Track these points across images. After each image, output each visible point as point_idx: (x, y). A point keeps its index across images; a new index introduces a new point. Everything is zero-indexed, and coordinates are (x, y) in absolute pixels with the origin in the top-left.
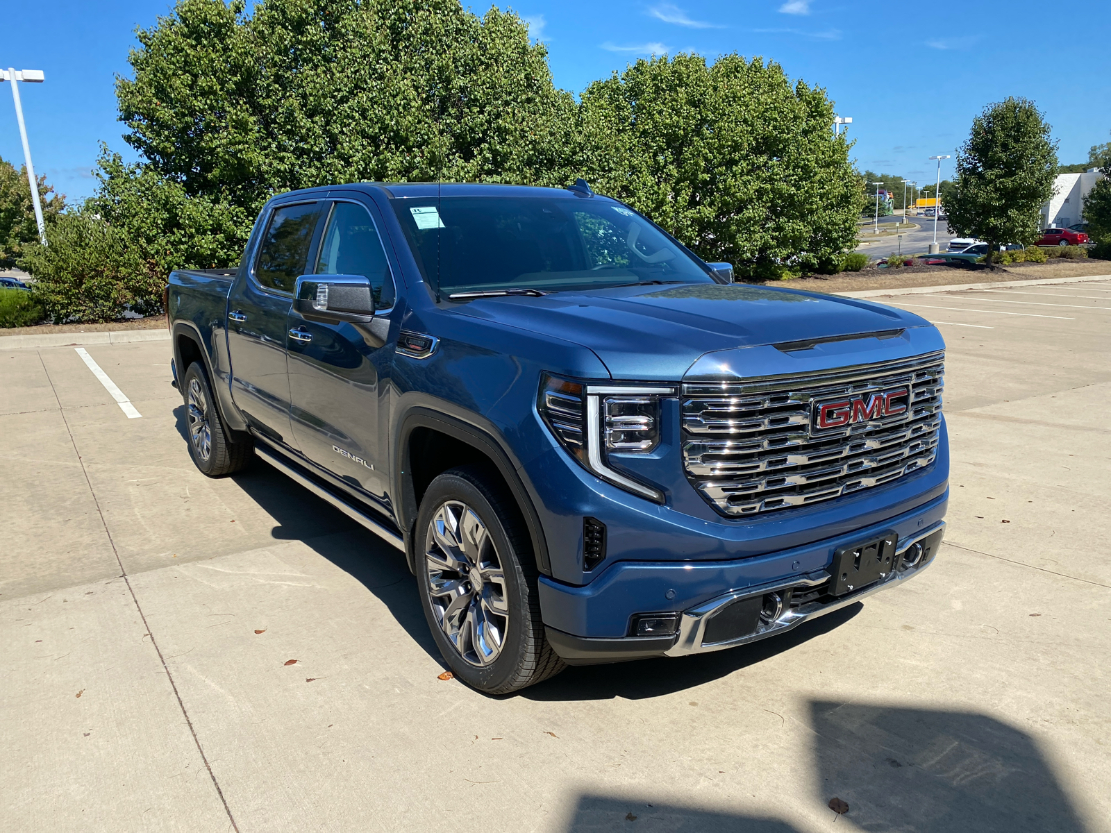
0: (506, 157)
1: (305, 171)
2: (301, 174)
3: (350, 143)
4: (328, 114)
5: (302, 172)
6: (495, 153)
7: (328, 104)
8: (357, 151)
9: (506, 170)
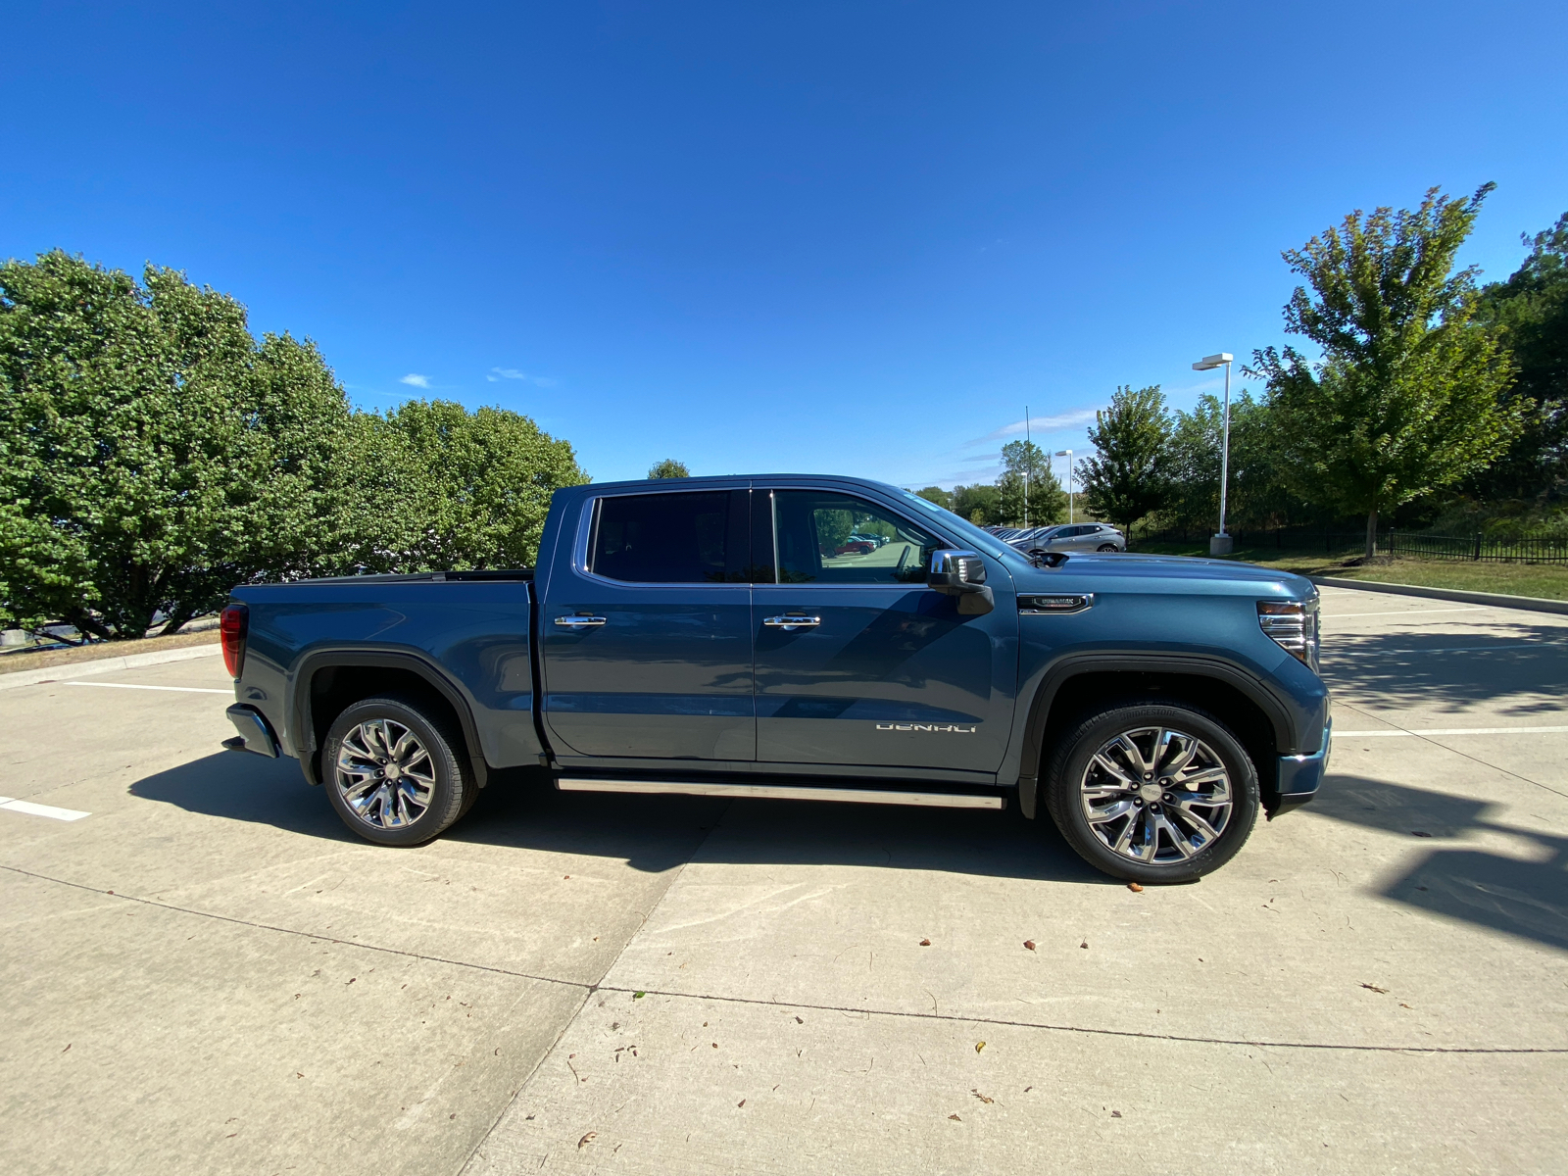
0: (330, 474)
1: (59, 478)
2: (55, 482)
3: (139, 448)
4: (99, 415)
5: (56, 480)
6: (316, 470)
7: (100, 402)
8: (150, 457)
9: (331, 487)
